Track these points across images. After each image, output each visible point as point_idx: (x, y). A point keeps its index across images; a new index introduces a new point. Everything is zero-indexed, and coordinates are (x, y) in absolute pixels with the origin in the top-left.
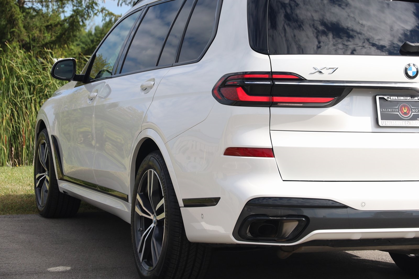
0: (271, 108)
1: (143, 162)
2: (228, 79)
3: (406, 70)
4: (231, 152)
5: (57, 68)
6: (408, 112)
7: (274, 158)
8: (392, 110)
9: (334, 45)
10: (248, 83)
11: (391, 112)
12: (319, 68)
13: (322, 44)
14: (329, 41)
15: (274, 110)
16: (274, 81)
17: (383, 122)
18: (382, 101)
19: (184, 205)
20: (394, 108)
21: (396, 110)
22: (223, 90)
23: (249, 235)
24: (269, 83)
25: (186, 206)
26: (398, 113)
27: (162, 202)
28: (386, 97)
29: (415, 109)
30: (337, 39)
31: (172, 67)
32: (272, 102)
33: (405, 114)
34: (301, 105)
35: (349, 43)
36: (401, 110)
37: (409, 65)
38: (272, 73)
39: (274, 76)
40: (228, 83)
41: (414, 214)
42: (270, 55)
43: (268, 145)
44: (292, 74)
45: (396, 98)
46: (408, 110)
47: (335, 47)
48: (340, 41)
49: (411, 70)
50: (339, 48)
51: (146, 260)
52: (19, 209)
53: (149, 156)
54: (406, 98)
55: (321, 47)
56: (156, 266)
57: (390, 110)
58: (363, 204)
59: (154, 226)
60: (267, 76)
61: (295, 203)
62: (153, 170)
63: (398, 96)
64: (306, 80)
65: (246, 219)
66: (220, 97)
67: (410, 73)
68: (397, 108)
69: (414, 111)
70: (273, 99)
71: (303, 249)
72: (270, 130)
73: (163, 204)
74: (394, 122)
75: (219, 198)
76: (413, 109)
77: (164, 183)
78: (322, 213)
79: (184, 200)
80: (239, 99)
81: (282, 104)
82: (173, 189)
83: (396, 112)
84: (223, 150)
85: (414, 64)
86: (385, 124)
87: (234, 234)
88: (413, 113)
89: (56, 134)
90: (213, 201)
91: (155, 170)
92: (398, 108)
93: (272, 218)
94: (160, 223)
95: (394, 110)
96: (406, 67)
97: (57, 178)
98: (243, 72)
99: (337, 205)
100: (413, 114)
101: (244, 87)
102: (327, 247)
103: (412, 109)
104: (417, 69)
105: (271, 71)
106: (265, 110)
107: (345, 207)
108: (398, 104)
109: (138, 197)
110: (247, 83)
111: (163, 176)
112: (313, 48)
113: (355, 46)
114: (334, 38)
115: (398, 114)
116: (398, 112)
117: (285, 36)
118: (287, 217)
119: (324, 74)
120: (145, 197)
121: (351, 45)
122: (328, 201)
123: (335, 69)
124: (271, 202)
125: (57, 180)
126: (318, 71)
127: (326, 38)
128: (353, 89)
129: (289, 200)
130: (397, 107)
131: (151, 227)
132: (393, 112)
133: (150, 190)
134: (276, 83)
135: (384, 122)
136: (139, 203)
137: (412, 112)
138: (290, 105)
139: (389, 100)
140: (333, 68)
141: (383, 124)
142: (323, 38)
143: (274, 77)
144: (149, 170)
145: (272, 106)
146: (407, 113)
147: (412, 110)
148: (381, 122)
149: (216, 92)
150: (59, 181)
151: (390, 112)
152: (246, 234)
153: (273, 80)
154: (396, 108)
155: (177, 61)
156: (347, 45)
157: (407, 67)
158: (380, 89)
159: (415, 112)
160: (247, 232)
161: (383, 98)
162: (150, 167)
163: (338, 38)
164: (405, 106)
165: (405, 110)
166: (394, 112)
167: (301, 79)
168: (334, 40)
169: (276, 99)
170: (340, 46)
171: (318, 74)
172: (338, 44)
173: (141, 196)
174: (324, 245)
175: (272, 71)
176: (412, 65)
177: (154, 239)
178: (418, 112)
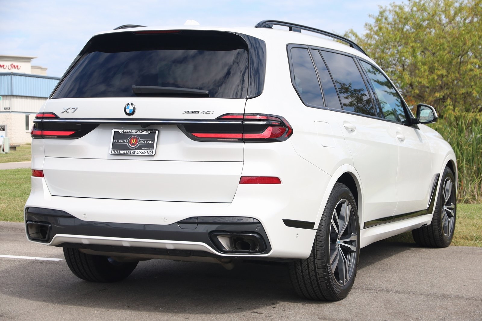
0: (44, 140)
8: (123, 141)
17: (112, 151)
18: (117, 134)
20: (125, 140)
26: (127, 144)
28: (120, 131)
29: (142, 140)
33: (133, 144)
34: (57, 137)
36: (131, 141)
37: (128, 104)
44: (53, 113)
45: (128, 131)
46: (136, 141)
49: (128, 108)
54: (136, 131)
57: (121, 141)
58: (85, 216)
63: (130, 130)
64: (59, 118)
67: (128, 111)
68: (127, 140)
69: (141, 142)
72: (45, 156)
74: (122, 151)
76: (141, 140)
81: (46, 137)
88: (139, 144)
96: (125, 107)
99: (67, 215)
100: (139, 145)
104: (134, 108)
107: (72, 217)
108: (129, 136)
116: (128, 143)
119: (69, 113)
123: (76, 109)
126: (65, 111)
132: (123, 143)
134: (43, 121)
137: (139, 143)
138: (51, 137)
139: (123, 133)
140: (74, 108)
141: (112, 152)
143: (44, 116)
146: (135, 143)
147: (139, 141)
151: (121, 143)
159: (142, 143)
161: (118, 131)
164: (134, 138)
166: (125, 143)
171: (65, 113)
176: (130, 104)
178: (144, 143)
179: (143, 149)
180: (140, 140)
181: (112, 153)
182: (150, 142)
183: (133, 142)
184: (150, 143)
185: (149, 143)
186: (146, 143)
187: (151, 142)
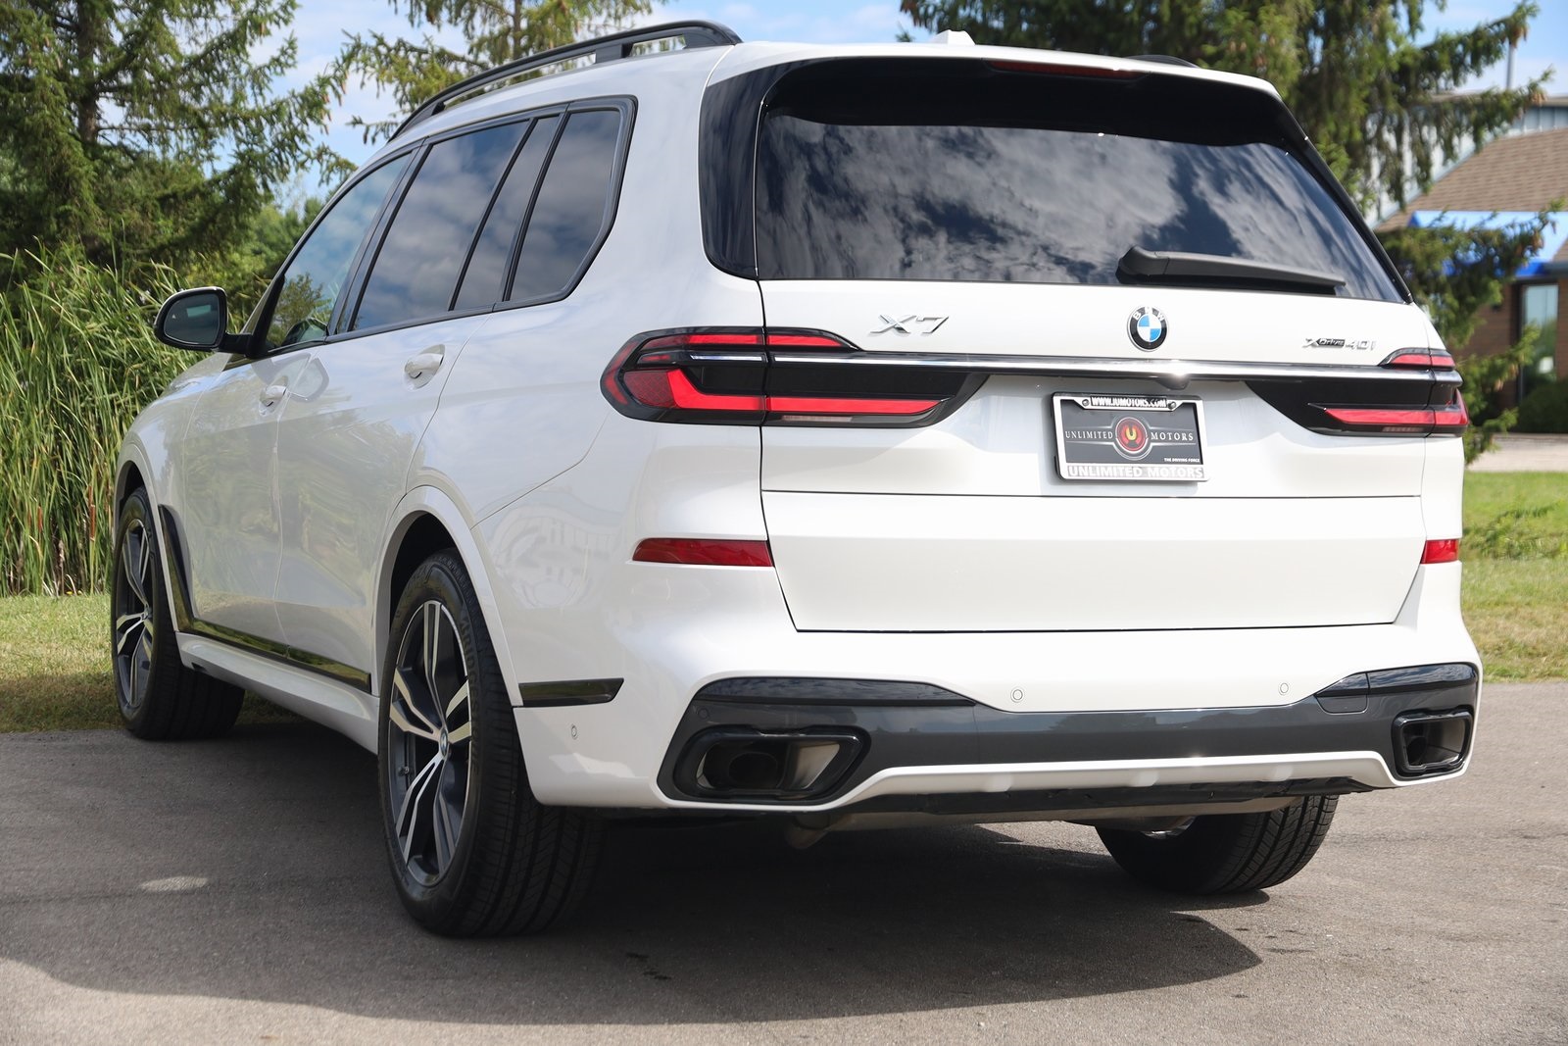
0: (763, 428)
1: (411, 580)
2: (645, 347)
3: (1133, 324)
4: (653, 550)
5: (174, 317)
6: (1139, 439)
7: (773, 567)
8: (1097, 435)
9: (950, 259)
10: (701, 358)
11: (1093, 440)
12: (897, 321)
13: (916, 256)
14: (938, 249)
15: (773, 434)
16: (771, 353)
17: (1071, 468)
18: (1070, 409)
19: (524, 701)
20: (1102, 431)
21: (1107, 436)
22: (631, 378)
23: (703, 782)
24: (759, 359)
25: (527, 704)
26: (1113, 444)
27: (465, 691)
28: (1079, 400)
29: (1159, 432)
30: (959, 244)
31: (493, 312)
32: (768, 412)
33: (1132, 445)
34: (848, 420)
35: (994, 255)
36: (1123, 436)
37: (1142, 311)
38: (766, 331)
39: (773, 340)
40: (647, 358)
41: (1160, 721)
42: (760, 282)
43: (756, 533)
44: (824, 334)
45: (1108, 401)
46: (1140, 434)
47: (952, 266)
48: (967, 248)
49: (1146, 324)
50: (963, 268)
51: (420, 856)
52: (68, 715)
53: (429, 564)
54: (1133, 402)
55: (913, 265)
56: (446, 874)
57: (1090, 435)
58: (1018, 695)
59: (442, 761)
60: (752, 340)
61: (835, 693)
62: (438, 604)
63: (1112, 396)
64: (860, 350)
65: (693, 740)
66: (622, 399)
67: (1145, 334)
68: (1109, 430)
69: (1154, 437)
70: (769, 403)
71: (855, 821)
72: (761, 491)
73: (467, 698)
74: (1103, 469)
75: (620, 682)
76: (1154, 432)
77: (468, 640)
78: (906, 721)
79: (524, 689)
80: (674, 403)
81: (793, 418)
82: (494, 656)
83: (1108, 440)
84: (631, 547)
85: (1154, 310)
86: (1076, 473)
87: (660, 781)
88: (1152, 444)
89: (171, 504)
90: (603, 690)
91: (444, 603)
92: (1113, 430)
93: (767, 735)
94: (457, 752)
95: (1102, 434)
96: (1133, 319)
97: (176, 628)
98: (688, 329)
99: (949, 697)
100: (1154, 447)
101: (688, 370)
102: (920, 813)
103: (1149, 431)
104: (1163, 322)
105: (762, 325)
106: (748, 434)
107: (969, 703)
108: (1112, 418)
109: (398, 680)
110: (697, 358)
111: (466, 619)
112: (891, 267)
113: (1008, 263)
114: (949, 242)
115: (1112, 446)
116: (1113, 440)
117: (809, 233)
118: (808, 733)
119: (910, 335)
120: (416, 679)
121: (998, 258)
122: (924, 686)
123: (941, 320)
124: (766, 691)
125: (174, 633)
126: (893, 327)
127: (930, 242)
128: (991, 376)
129: (819, 685)
130: (1109, 425)
131: (434, 764)
132: (1098, 440)
133: (431, 661)
134: (777, 359)
135: (1076, 468)
136: (400, 695)
137: (1150, 441)
138: (817, 419)
139: (1089, 407)
140: (936, 319)
141: (1071, 473)
142: (921, 243)
143: (771, 343)
144: (427, 604)
145: (767, 423)
146: (1138, 442)
147: (1150, 436)
148: (1067, 469)
149: (612, 383)
150: (180, 636)
151: (1090, 440)
152: (696, 779)
153: (768, 350)
154: (1107, 430)
155: (507, 296)
156: (988, 262)
157: (1137, 316)
158: (1063, 376)
159: (1160, 441)
160: (698, 776)
161: (1073, 402)
162: (431, 595)
163: (962, 241)
164: (1131, 424)
165: (1131, 435)
166: (1102, 440)
167: (846, 348)
168: (951, 247)
169: (779, 403)
170: (968, 262)
171: (893, 333)
172: (960, 255)
173: (405, 677)
174: (910, 810)
175: (768, 325)
176: (1149, 312)
177: (440, 797)
178: (1167, 440)
179: (1169, 460)
180: (1152, 431)
181: (1070, 475)
182: (1184, 438)
183: (1133, 438)
184: (1185, 441)
185: (1181, 441)
186: (1173, 441)
187: (1187, 437)
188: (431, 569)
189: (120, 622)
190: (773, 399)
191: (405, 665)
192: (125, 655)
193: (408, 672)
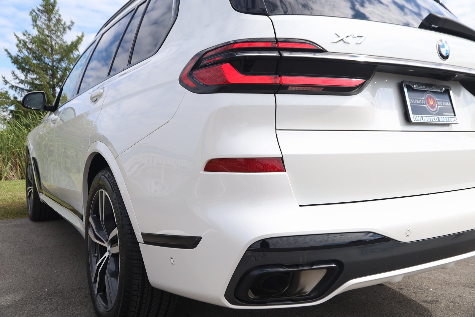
0: (277, 95)
1: (94, 180)
2: (204, 57)
3: (439, 47)
4: (216, 165)
5: (27, 100)
6: (434, 104)
7: (285, 172)
15: (282, 98)
16: (281, 52)
17: (414, 117)
19: (144, 241)
20: (421, 99)
21: (423, 102)
22: (197, 74)
23: (251, 295)
24: (274, 54)
25: (145, 243)
27: (115, 232)
31: (123, 70)
32: (280, 85)
33: (433, 107)
36: (428, 102)
37: (442, 42)
38: (277, 40)
39: (281, 45)
40: (204, 62)
42: (270, 16)
43: (278, 154)
44: (307, 42)
46: (435, 102)
51: (102, 293)
52: (16, 214)
53: (100, 174)
56: (112, 308)
57: (418, 102)
58: (409, 233)
59: (109, 256)
60: (269, 45)
62: (104, 191)
65: (247, 273)
66: (192, 85)
67: (444, 52)
70: (281, 80)
72: (276, 129)
73: (117, 234)
74: (425, 118)
75: (200, 239)
76: (438, 101)
77: (116, 208)
79: (144, 235)
80: (227, 81)
82: (128, 216)
83: (424, 104)
84: (203, 165)
86: (416, 120)
87: (227, 296)
89: (35, 156)
91: (106, 191)
92: (425, 100)
93: (290, 269)
94: (115, 256)
96: (438, 44)
97: (38, 192)
100: (439, 108)
101: (234, 62)
105: (274, 37)
106: (267, 99)
107: (387, 239)
108: (424, 94)
109: (91, 220)
110: (238, 55)
111: (115, 199)
115: (426, 107)
116: (426, 104)
119: (350, 44)
120: (97, 220)
122: (367, 233)
123: (363, 38)
125: (38, 193)
126: (342, 40)
130: (423, 97)
131: (105, 257)
132: (420, 104)
133: (102, 215)
134: (284, 55)
135: (416, 117)
136: (92, 226)
137: (438, 105)
139: (416, 88)
143: (280, 47)
144: (100, 191)
145: (280, 91)
147: (437, 103)
149: (186, 80)
150: (39, 193)
153: (279, 50)
155: (130, 62)
157: (440, 44)
159: (441, 105)
160: (249, 293)
161: (410, 86)
162: (101, 187)
164: (430, 97)
165: (431, 102)
167: (318, 50)
169: (287, 80)
173: (93, 218)
175: (277, 37)
176: (444, 43)
177: (107, 275)
179: (445, 114)
184: (448, 106)
186: (445, 105)
187: (449, 104)
188: (101, 176)
189: (28, 188)
190: (284, 77)
191: (93, 214)
192: (29, 197)
193: (94, 217)
